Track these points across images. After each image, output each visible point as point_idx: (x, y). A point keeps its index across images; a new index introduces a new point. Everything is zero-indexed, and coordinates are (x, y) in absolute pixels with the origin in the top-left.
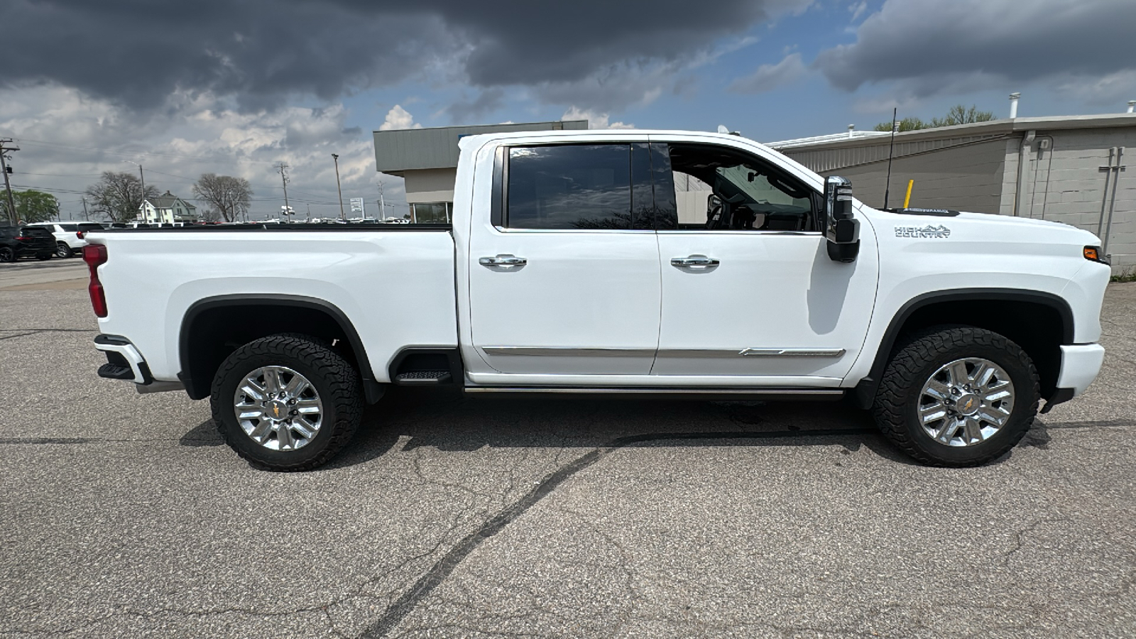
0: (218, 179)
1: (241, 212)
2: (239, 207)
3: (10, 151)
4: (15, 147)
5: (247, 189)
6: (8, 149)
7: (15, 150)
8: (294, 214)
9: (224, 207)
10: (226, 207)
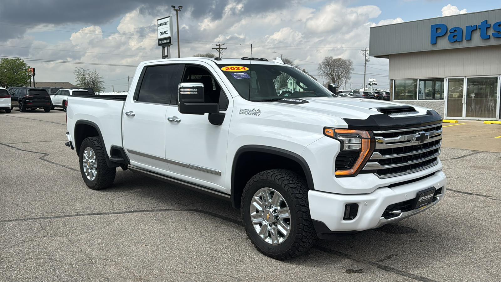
0: (334, 60)
1: (344, 83)
2: (344, 79)
3: (223, 50)
4: (225, 48)
5: (351, 67)
6: (223, 49)
7: (225, 49)
8: (376, 84)
9: (334, 79)
10: (335, 79)
